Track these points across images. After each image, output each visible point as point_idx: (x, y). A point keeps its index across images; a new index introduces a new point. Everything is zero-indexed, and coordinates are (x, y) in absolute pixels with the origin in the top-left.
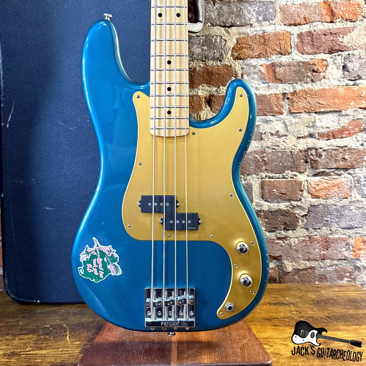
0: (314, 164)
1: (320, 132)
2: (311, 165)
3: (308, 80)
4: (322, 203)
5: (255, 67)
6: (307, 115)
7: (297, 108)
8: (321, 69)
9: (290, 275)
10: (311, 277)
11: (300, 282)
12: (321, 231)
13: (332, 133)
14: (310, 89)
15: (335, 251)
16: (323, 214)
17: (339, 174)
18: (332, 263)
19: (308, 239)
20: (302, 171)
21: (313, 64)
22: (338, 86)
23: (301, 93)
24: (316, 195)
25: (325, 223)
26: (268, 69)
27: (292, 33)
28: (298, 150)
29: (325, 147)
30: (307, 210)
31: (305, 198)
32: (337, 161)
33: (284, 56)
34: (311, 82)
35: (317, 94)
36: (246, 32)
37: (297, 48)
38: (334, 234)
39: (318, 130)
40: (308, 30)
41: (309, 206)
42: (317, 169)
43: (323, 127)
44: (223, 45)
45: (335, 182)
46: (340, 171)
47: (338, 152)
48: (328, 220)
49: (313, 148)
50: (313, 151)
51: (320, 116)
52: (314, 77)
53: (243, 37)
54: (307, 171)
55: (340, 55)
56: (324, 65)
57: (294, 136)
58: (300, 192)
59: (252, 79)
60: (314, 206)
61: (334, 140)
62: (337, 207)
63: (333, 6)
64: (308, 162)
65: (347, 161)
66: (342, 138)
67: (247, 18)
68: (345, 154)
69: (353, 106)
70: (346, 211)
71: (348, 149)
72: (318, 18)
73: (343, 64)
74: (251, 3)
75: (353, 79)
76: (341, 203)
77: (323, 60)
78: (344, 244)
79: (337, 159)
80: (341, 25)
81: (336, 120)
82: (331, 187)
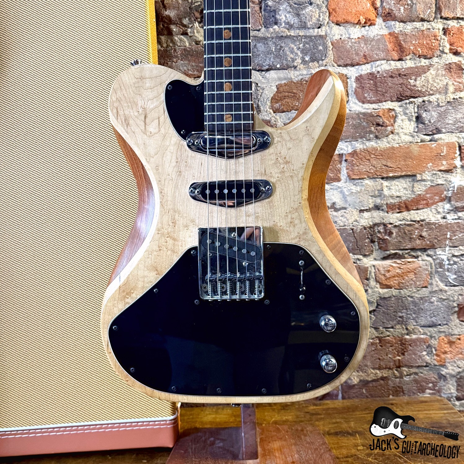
0: (383, 245)
1: (389, 202)
2: (378, 246)
3: (371, 136)
4: (394, 294)
6: (372, 181)
7: (359, 173)
8: (388, 122)
9: (357, 389)
10: (384, 391)
11: (369, 397)
12: (394, 331)
13: (405, 204)
14: (374, 148)
15: (413, 356)
16: (396, 308)
17: (416, 256)
18: (410, 371)
19: (378, 341)
20: (367, 254)
21: (377, 116)
22: (410, 143)
23: (362, 153)
24: (386, 285)
25: (399, 321)
27: (349, 77)
28: (362, 227)
29: (396, 222)
30: (376, 304)
31: (372, 288)
32: (413, 240)
34: (375, 138)
35: (385, 154)
36: (289, 77)
37: (356, 95)
38: (412, 333)
39: (387, 200)
40: (369, 71)
41: (378, 298)
42: (387, 250)
43: (392, 197)
44: (260, 94)
45: (410, 266)
46: (416, 252)
47: (413, 229)
48: (403, 316)
49: (380, 224)
50: (381, 227)
51: (389, 182)
52: (378, 132)
53: (285, 83)
54: (374, 253)
55: (412, 103)
56: (391, 116)
57: (356, 208)
58: (366, 281)
60: (384, 298)
61: (408, 212)
62: (414, 299)
63: (402, 39)
64: (374, 242)
65: (425, 239)
66: (417, 209)
67: (289, 59)
68: (422, 230)
69: (431, 168)
70: (426, 304)
71: (426, 224)
72: (382, 56)
73: (416, 115)
74: (294, 38)
75: (431, 133)
76: (419, 294)
77: (390, 110)
78: (425, 347)
79: (412, 237)
80: (413, 63)
81: (409, 187)
82: (406, 273)
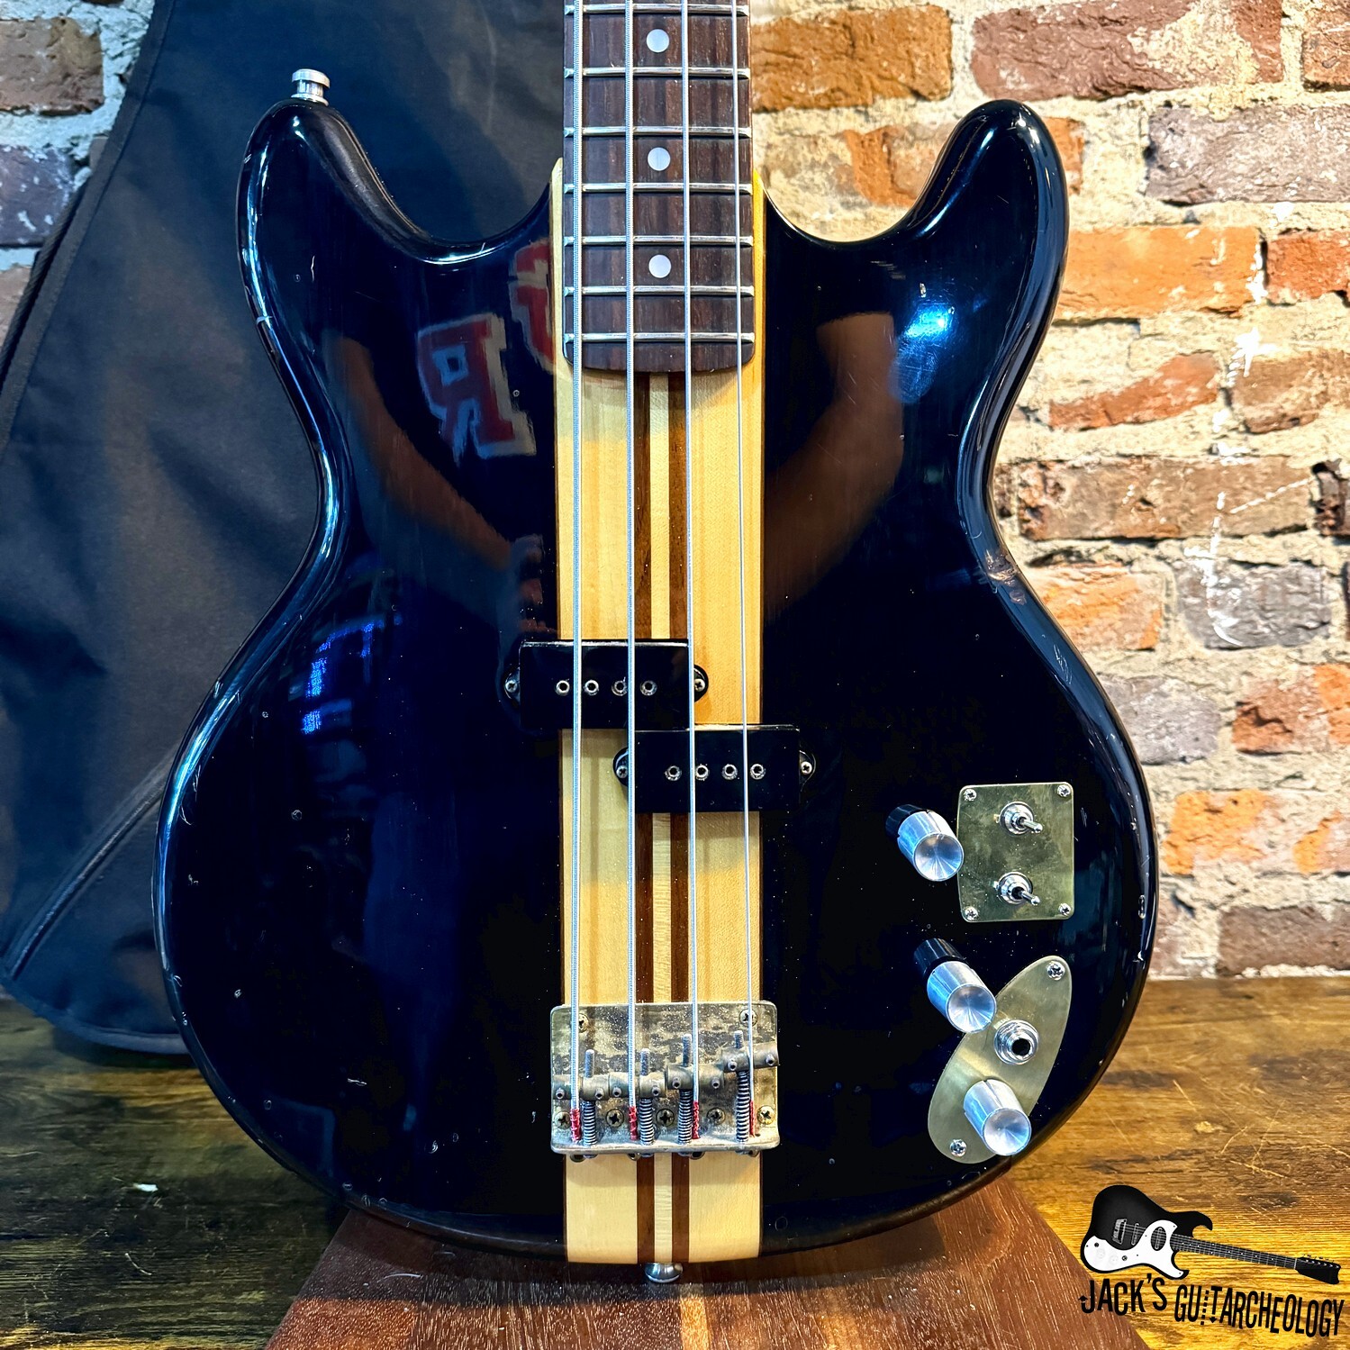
0: (1033, 524)
1: (1057, 400)
2: (1021, 527)
5: (816, 143)
13: (1104, 405)
17: (1126, 559)
22: (1127, 223)
26: (867, 154)
27: (957, 18)
29: (1076, 457)
32: (1119, 511)
33: (926, 103)
37: (976, 72)
39: (1051, 390)
40: (1014, 5)
42: (1043, 540)
43: (1068, 381)
45: (1108, 587)
46: (1127, 549)
47: (1121, 477)
49: (1030, 460)
50: (1028, 471)
51: (1060, 336)
53: (769, 24)
55: (1134, 106)
56: (1075, 140)
59: (806, 188)
61: (1110, 430)
62: (1115, 682)
64: (1009, 515)
65: (1155, 511)
66: (1137, 422)
68: (1146, 484)
69: (1181, 301)
70: (1149, 698)
71: (1159, 468)
73: (1145, 142)
75: (1184, 198)
76: (1129, 668)
77: (1071, 123)
79: (1117, 502)
81: (1119, 354)
82: (1095, 606)
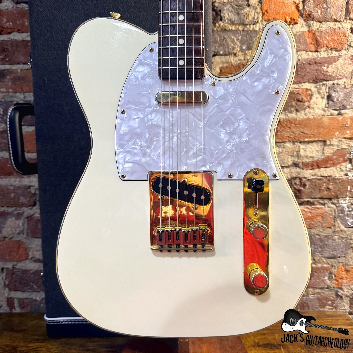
0: (298, 194)
1: (304, 161)
3: (293, 109)
6: (291, 144)
7: (281, 138)
8: (305, 99)
13: (317, 163)
14: (294, 119)
15: (318, 280)
17: (323, 203)
18: (314, 291)
21: (298, 93)
22: (323, 115)
23: (285, 122)
29: (309, 177)
32: (321, 191)
34: (295, 111)
35: (302, 124)
36: (230, 61)
38: (317, 263)
39: (302, 159)
42: (301, 198)
43: (307, 157)
45: (319, 211)
46: (324, 201)
47: (322, 182)
49: (297, 178)
50: (297, 180)
51: (305, 145)
52: (298, 106)
53: (226, 66)
55: (324, 85)
56: (308, 94)
61: (319, 170)
62: (321, 236)
63: (318, 35)
65: (331, 191)
66: (326, 167)
67: (230, 47)
68: (329, 184)
69: (338, 136)
70: (330, 241)
71: (332, 179)
72: (302, 47)
73: (327, 94)
74: (235, 32)
75: (338, 109)
76: (324, 233)
77: (307, 90)
78: (327, 273)
79: (321, 188)
80: (326, 54)
81: (320, 150)
82: (315, 216)
